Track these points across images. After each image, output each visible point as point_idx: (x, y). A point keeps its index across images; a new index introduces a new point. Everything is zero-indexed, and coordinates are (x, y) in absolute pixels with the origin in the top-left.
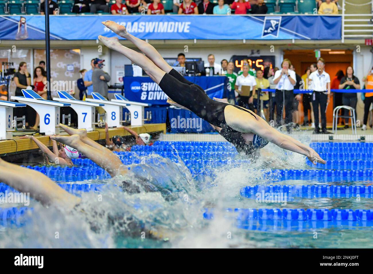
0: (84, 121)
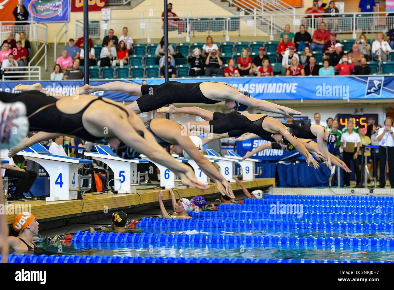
0: (200, 176)
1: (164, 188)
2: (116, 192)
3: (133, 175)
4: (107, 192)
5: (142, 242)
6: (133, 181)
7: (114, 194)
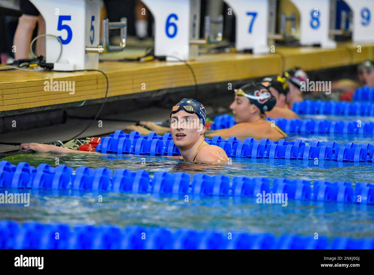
0: (250, 30)
1: (163, 59)
2: (49, 68)
3: (92, 28)
4: (28, 66)
5: (78, 188)
6: (92, 42)
7: (45, 71)
